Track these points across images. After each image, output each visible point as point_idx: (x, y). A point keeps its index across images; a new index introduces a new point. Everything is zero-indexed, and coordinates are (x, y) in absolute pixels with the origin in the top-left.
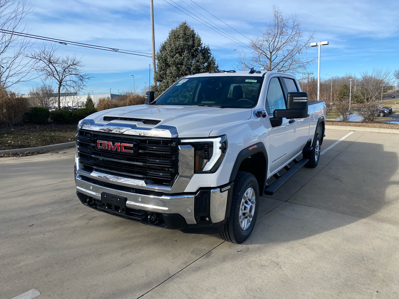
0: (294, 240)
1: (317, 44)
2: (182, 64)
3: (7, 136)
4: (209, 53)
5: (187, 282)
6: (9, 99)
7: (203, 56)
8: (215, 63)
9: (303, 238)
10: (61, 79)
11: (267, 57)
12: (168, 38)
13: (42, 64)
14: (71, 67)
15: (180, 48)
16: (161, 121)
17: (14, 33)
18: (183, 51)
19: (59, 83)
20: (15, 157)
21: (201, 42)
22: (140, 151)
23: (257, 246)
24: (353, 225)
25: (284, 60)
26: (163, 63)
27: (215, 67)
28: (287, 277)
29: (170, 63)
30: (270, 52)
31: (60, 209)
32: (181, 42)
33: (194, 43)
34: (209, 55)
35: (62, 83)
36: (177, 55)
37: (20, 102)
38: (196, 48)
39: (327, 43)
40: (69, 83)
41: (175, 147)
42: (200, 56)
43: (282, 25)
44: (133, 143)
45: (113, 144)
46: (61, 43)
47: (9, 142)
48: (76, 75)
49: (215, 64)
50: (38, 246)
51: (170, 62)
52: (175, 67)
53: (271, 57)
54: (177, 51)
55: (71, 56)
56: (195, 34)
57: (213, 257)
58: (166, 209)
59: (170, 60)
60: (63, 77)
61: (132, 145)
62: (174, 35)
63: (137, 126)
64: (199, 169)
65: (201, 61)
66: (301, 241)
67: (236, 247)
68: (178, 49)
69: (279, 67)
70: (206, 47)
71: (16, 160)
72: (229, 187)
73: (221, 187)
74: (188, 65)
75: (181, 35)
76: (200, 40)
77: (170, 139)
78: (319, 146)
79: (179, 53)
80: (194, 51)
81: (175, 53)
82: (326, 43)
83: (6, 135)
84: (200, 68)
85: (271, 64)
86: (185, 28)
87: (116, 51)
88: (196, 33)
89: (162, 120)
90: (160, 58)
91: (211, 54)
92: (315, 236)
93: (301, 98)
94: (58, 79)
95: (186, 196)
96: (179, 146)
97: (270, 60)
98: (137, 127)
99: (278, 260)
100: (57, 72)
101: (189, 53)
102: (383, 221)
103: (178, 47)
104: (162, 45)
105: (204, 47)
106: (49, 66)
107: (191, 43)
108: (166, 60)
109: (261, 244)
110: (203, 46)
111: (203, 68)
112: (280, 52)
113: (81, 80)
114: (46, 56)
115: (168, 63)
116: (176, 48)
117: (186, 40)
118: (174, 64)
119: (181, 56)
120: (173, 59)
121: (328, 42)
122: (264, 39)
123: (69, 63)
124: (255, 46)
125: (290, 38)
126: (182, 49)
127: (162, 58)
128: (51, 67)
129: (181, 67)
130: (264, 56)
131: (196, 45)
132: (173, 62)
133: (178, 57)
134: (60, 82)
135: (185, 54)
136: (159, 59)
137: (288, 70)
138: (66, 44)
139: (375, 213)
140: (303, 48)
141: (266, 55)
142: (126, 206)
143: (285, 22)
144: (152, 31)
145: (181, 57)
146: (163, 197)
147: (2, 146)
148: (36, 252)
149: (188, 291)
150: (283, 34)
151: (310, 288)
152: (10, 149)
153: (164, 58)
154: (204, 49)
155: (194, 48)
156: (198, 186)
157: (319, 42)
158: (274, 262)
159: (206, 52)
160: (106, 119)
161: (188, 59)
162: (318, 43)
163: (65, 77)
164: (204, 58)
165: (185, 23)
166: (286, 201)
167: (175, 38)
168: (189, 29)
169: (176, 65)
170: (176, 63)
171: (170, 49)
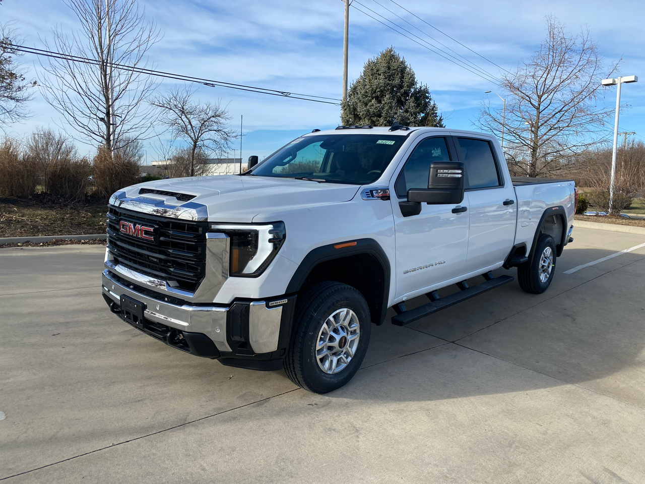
0: (414, 401)
1: (614, 81)
2: (380, 116)
3: (102, 215)
4: (427, 98)
5: (201, 434)
6: (113, 164)
7: (415, 103)
8: (436, 113)
9: (431, 400)
10: (196, 137)
11: (531, 103)
12: (363, 74)
13: (172, 115)
14: (212, 119)
15: (378, 90)
16: (196, 196)
17: (135, 69)
18: (382, 96)
19: (193, 143)
20: (101, 245)
21: (416, 80)
22: (162, 239)
23: (346, 400)
24: (542, 392)
25: (563, 110)
26: (351, 113)
27: (435, 120)
28: (357, 451)
29: (361, 114)
30: (538, 96)
31: (108, 318)
32: (381, 80)
33: (402, 82)
34: (427, 101)
35: (197, 144)
36: (374, 101)
37: (126, 168)
38: (404, 90)
39: (634, 80)
40: (206, 143)
41: (201, 235)
42: (411, 103)
43: (564, 49)
44: (153, 227)
45: (135, 226)
46: (206, 84)
47: (101, 223)
48: (218, 131)
49: (437, 115)
50: (45, 361)
51: (360, 112)
52: (369, 120)
53: (539, 105)
54: (374, 95)
55: (214, 103)
56: (405, 68)
57: (266, 407)
58: (185, 324)
59: (361, 110)
60: (200, 134)
61: (152, 229)
62: (372, 70)
63: (165, 202)
64: (236, 270)
65: (412, 110)
66: (424, 404)
67: (312, 398)
68: (375, 92)
69: (554, 121)
70: (423, 88)
71: (100, 249)
72: (285, 301)
73: (268, 300)
74: (390, 117)
75: (383, 70)
76: (412, 77)
77: (195, 223)
78: (551, 257)
79: (377, 98)
80: (402, 95)
81: (370, 98)
82: (632, 78)
83: (100, 214)
84: (408, 121)
85: (538, 117)
86: (390, 57)
87: (286, 96)
88: (408, 66)
89: (198, 195)
90: (346, 106)
91: (430, 99)
92: (455, 400)
93: (450, 171)
94: (193, 136)
95: (214, 309)
96: (207, 234)
97: (538, 109)
98: (164, 204)
99: (363, 425)
100: (192, 127)
101: (393, 98)
102: (606, 392)
103: (376, 89)
104: (352, 86)
105: (420, 88)
106: (181, 118)
107: (397, 81)
108: (355, 109)
109: (356, 399)
110: (418, 86)
111: (414, 122)
112: (558, 95)
113: (226, 139)
114: (178, 102)
115: (358, 114)
116: (372, 90)
117: (390, 77)
118: (367, 115)
119: (380, 102)
120: (365, 108)
121: (636, 77)
122: (528, 73)
123: (211, 114)
124: (511, 86)
125: (575, 71)
126: (382, 91)
127: (349, 106)
128: (185, 119)
129: (378, 121)
130: (527, 102)
131: (405, 84)
132: (365, 113)
133: (374, 105)
134: (195, 142)
135: (385, 99)
136: (345, 108)
137: (568, 126)
138: (213, 85)
139: (599, 377)
140: (599, 88)
141: (530, 101)
142: (145, 316)
143: (568, 43)
144: (344, 64)
145: (379, 105)
146: (184, 308)
147: (90, 229)
148: (37, 369)
149: (194, 445)
150: (565, 65)
151: (380, 472)
152: (99, 233)
153: (352, 107)
154: (420, 91)
155: (402, 90)
156: (233, 296)
157: (619, 78)
158: (354, 427)
159: (421, 97)
160: (143, 191)
161: (391, 108)
162: (616, 80)
163: (202, 134)
164: (418, 105)
165: (391, 51)
166: (453, 342)
167: (372, 75)
168: (397, 59)
169: (370, 117)
170: (370, 114)
171: (363, 92)
